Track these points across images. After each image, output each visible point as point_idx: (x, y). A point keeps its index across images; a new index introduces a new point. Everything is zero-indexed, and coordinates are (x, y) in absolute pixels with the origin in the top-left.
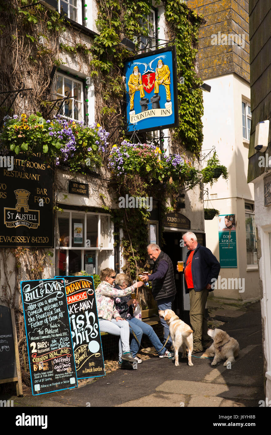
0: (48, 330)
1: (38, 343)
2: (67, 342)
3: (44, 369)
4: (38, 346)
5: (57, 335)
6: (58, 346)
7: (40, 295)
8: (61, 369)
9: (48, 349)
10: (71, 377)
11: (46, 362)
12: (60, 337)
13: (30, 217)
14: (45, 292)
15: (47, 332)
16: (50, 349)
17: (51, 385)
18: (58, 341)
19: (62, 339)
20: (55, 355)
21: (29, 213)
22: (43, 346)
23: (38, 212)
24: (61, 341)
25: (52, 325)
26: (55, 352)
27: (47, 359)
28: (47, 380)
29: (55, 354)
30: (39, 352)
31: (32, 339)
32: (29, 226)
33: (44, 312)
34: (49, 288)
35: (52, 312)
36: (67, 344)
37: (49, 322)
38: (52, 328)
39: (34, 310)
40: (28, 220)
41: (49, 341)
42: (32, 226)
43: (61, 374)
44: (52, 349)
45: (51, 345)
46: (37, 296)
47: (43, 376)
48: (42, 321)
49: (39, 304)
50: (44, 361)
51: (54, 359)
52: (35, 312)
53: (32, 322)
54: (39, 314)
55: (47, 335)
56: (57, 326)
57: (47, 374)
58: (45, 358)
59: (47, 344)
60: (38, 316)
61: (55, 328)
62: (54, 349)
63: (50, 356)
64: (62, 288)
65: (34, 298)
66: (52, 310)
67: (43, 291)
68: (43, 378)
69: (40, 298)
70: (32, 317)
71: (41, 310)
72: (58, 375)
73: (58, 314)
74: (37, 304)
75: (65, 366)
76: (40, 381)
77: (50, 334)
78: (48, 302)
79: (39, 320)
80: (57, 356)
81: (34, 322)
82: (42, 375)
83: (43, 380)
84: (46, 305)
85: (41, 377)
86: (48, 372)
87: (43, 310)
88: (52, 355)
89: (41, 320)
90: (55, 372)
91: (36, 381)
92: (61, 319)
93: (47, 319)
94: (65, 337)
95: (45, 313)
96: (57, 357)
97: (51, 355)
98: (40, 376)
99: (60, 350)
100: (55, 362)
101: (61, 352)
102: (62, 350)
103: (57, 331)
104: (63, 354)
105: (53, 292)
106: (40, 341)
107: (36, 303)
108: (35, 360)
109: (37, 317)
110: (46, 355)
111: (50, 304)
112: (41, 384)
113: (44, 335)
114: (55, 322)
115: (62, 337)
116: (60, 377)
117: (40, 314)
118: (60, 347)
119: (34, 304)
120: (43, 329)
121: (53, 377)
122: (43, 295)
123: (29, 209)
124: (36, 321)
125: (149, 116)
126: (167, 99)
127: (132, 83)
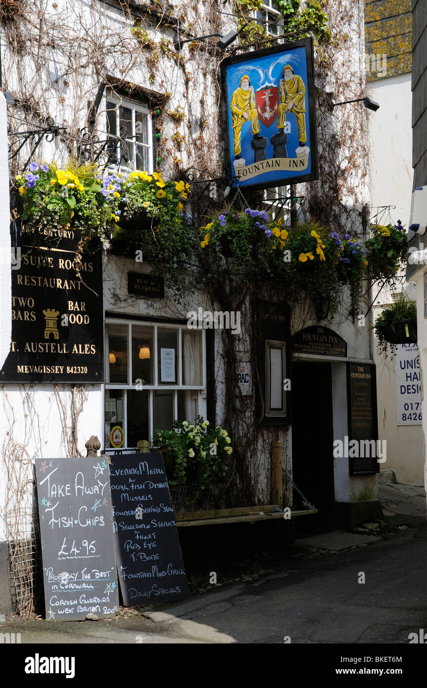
125: (269, 169)
126: (301, 140)
127: (237, 105)
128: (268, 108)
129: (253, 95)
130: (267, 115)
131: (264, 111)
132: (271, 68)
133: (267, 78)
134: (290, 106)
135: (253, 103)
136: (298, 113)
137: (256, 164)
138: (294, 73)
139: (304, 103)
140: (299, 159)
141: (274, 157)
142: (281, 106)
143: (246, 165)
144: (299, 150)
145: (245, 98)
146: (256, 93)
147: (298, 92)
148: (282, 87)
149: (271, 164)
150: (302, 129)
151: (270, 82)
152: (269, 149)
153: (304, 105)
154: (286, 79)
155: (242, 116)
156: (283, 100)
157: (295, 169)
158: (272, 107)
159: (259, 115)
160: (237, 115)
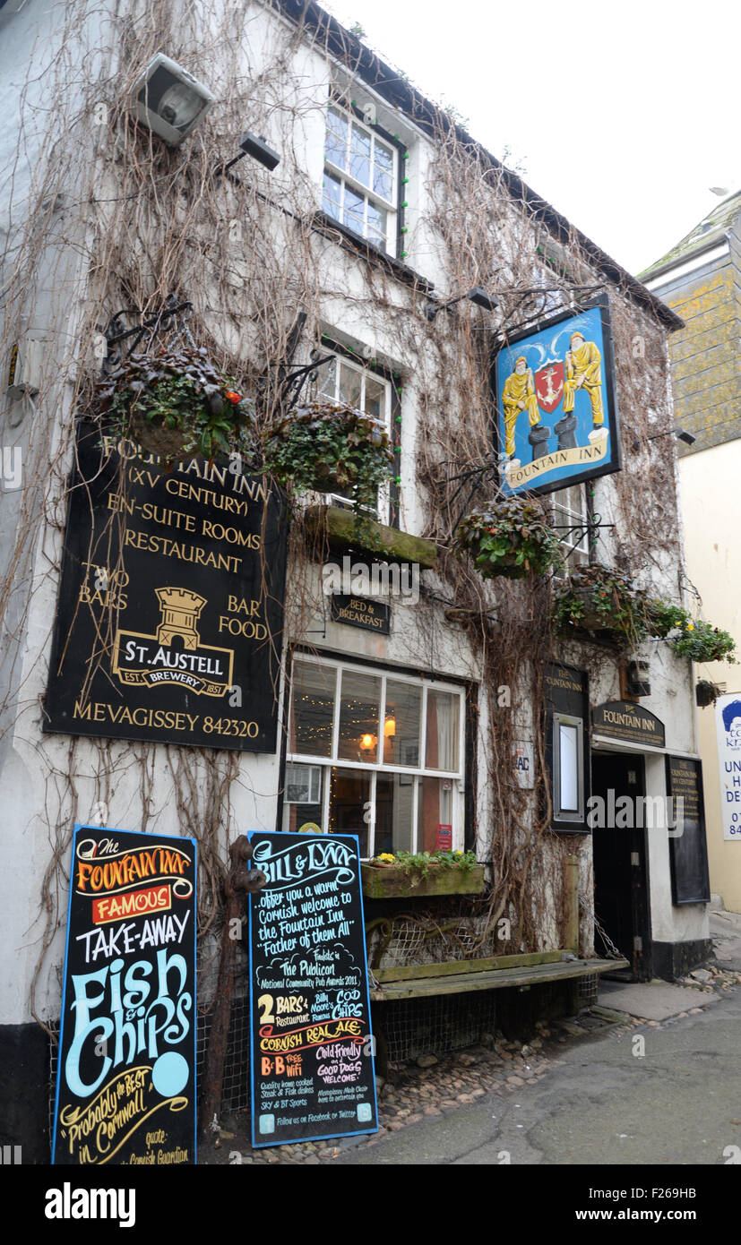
0: (309, 965)
1: (278, 999)
2: (356, 1002)
3: (291, 1072)
4: (279, 1005)
5: (332, 982)
6: (331, 1011)
7: (294, 871)
8: (336, 1075)
9: (304, 1018)
10: (362, 1101)
11: (297, 1053)
12: (337, 987)
13: (200, 664)
14: (307, 864)
15: (304, 971)
16: (310, 1017)
17: (304, 1119)
18: (332, 998)
19: (342, 992)
20: (321, 1037)
21: (199, 652)
22: (292, 1009)
23: (229, 654)
24: (341, 999)
25: (320, 953)
26: (323, 1027)
27: (299, 1046)
28: (295, 1104)
29: (322, 1033)
30: (281, 1023)
31: (265, 984)
32: (198, 688)
33: (301, 916)
34: (318, 856)
35: (321, 919)
36: (355, 1009)
37: (313, 945)
38: (319, 962)
39: (277, 908)
40: (195, 672)
41: (309, 994)
42: (205, 690)
43: (335, 1092)
44: (315, 1017)
45: (314, 1008)
46: (288, 874)
47: (284, 1092)
48: (294, 941)
49: (291, 893)
50: (290, 1048)
51: (318, 1047)
52: (279, 914)
53: (269, 940)
54: (287, 919)
55: (305, 977)
56: (333, 956)
57: (297, 1088)
58: (294, 1041)
59: (301, 1004)
60: (284, 925)
61: (327, 963)
62: (320, 1018)
63: (309, 1037)
64: (352, 861)
65: (280, 877)
66: (323, 912)
67: (303, 863)
68: (284, 1097)
69: (294, 880)
70: (269, 926)
71: (294, 911)
72: (327, 1093)
73: (336, 926)
74: (284, 895)
75: (347, 1068)
76: (276, 1106)
77: (313, 978)
78: (313, 891)
79: (287, 937)
80: (326, 1039)
81: (274, 941)
82: (284, 1089)
83: (284, 1103)
84: (309, 899)
85: (281, 1093)
86: (300, 1083)
87: (299, 910)
88: (314, 1035)
89: (292, 936)
90: (319, 1084)
91: (265, 1106)
92: (343, 939)
93: (307, 935)
94: (350, 987)
95: (305, 920)
96: (327, 1043)
97: (312, 1036)
98: (277, 1091)
99: (337, 1023)
100: (320, 1054)
101: (338, 1029)
102: (341, 1024)
103: (331, 969)
104: (344, 1034)
105: (328, 868)
106: (285, 993)
107: (284, 892)
108: (266, 1045)
109: (282, 929)
110: (298, 1033)
111: (318, 898)
112: (278, 1113)
113: (297, 977)
114: (327, 946)
115: (345, 987)
116: (332, 1099)
117: (291, 920)
118: (337, 1015)
119: (278, 892)
120: (296, 962)
121: (312, 1098)
122: (301, 873)
123: (201, 643)
124: (278, 939)
125: (552, 467)
126: (596, 421)
127: (511, 395)
128: (550, 390)
129: (531, 378)
130: (550, 399)
131: (545, 394)
132: (555, 342)
133: (549, 354)
134: (580, 382)
135: (531, 388)
136: (591, 387)
137: (535, 463)
138: (584, 340)
139: (599, 374)
140: (593, 447)
141: (559, 449)
142: (568, 384)
143: (522, 465)
144: (593, 435)
145: (520, 383)
146: (535, 375)
147: (590, 362)
148: (569, 361)
149: (554, 460)
150: (596, 408)
151: (552, 358)
152: (552, 440)
153: (600, 377)
154: (574, 349)
155: (517, 407)
156: (571, 375)
157: (588, 460)
158: (555, 388)
159: (540, 402)
160: (511, 406)
